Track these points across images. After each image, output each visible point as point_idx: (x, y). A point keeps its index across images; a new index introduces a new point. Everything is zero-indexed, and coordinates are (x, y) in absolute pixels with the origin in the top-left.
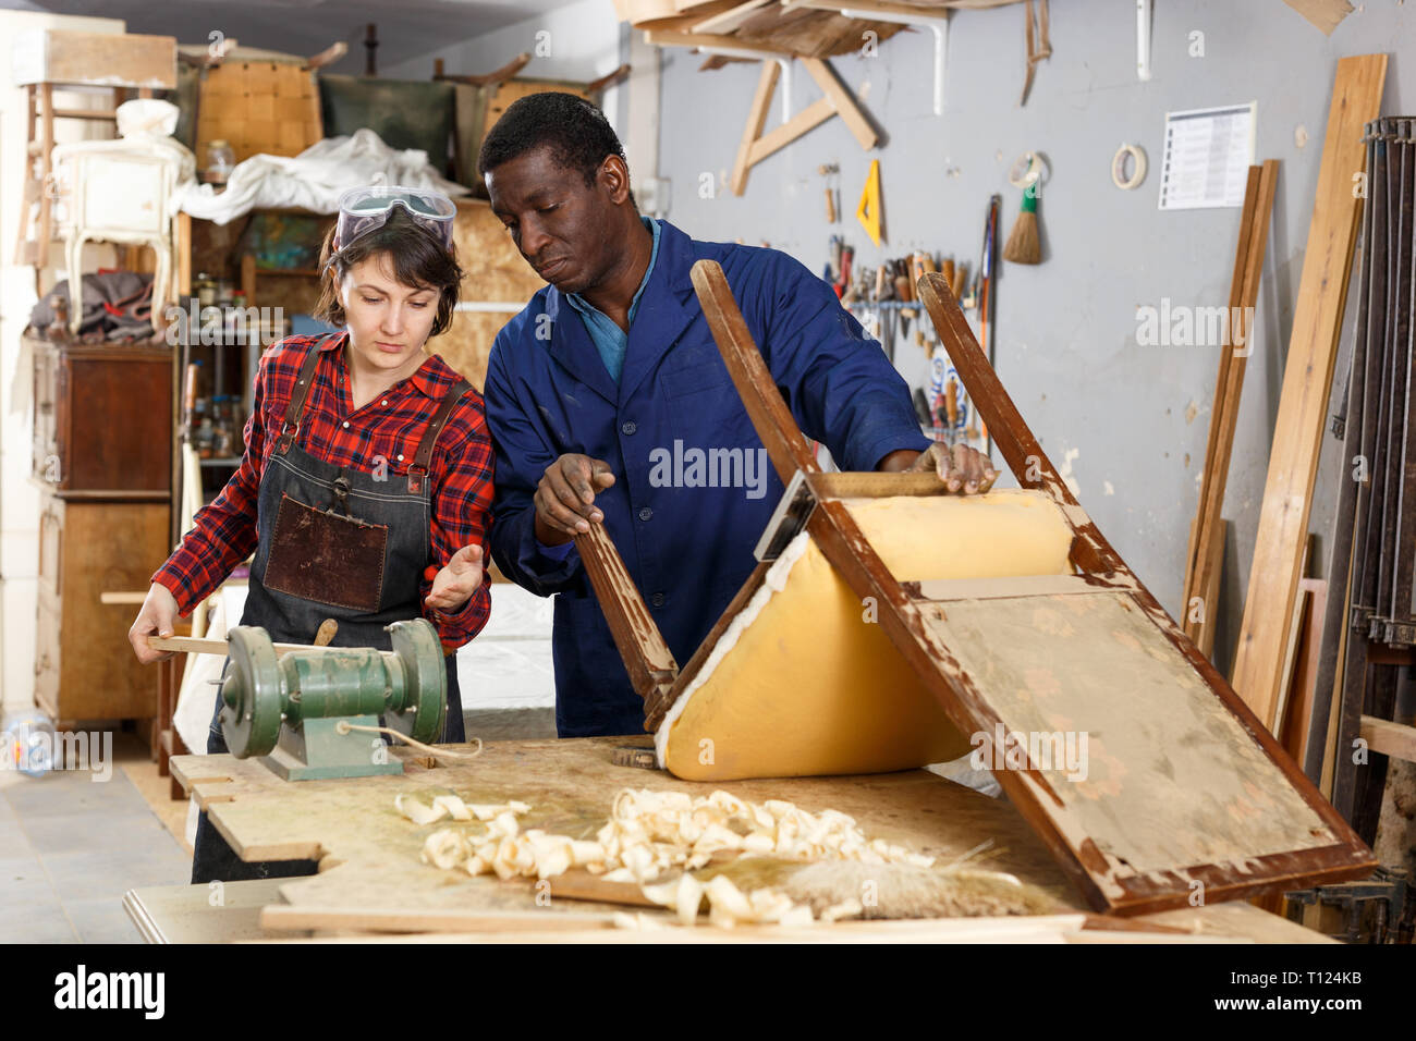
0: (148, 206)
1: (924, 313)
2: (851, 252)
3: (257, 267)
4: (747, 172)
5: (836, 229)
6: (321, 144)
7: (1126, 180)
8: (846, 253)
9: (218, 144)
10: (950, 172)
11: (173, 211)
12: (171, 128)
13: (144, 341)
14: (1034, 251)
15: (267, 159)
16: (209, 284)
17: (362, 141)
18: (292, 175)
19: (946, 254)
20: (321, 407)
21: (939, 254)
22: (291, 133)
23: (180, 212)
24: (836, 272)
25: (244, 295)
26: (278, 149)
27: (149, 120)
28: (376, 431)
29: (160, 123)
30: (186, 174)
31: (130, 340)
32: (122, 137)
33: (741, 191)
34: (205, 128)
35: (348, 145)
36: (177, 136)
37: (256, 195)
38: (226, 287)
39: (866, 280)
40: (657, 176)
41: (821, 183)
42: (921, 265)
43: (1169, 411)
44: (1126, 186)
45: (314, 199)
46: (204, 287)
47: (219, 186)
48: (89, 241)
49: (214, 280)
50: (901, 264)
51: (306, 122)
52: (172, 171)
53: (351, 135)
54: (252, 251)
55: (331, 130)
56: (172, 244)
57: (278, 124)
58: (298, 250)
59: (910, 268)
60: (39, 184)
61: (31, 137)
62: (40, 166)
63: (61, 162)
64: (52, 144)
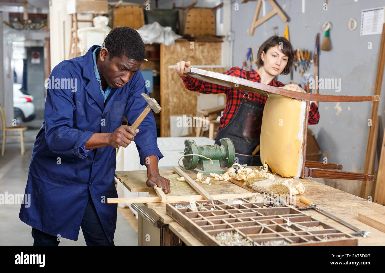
1: (301, 65)
4: (254, 29)
6: (144, 26)
7: (352, 28)
10: (306, 27)
12: (107, 23)
14: (328, 48)
17: (155, 25)
19: (306, 49)
21: (304, 49)
22: (137, 23)
27: (101, 22)
29: (104, 22)
32: (95, 26)
33: (253, 34)
34: (115, 23)
35: (151, 26)
36: (108, 25)
40: (232, 31)
41: (273, 32)
42: (299, 52)
43: (364, 88)
44: (351, 30)
51: (140, 21)
53: (152, 23)
55: (147, 22)
57: (134, 21)
60: (74, 39)
61: (72, 27)
62: (74, 35)
63: (80, 33)
64: (77, 28)
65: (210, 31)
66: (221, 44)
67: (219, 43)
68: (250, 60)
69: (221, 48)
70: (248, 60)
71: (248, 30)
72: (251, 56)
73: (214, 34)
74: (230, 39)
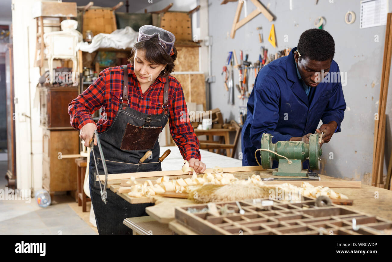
0: (70, 49)
2: (267, 51)
3: (100, 66)
4: (235, 32)
5: (262, 45)
6: (116, 31)
7: (349, 21)
8: (265, 51)
9: (89, 31)
10: (295, 25)
11: (77, 49)
12: (76, 27)
13: (70, 86)
15: (102, 35)
16: (88, 70)
17: (127, 29)
18: (109, 39)
20: (133, 93)
22: (108, 28)
23: (79, 50)
24: (263, 56)
25: (97, 73)
26: (105, 32)
27: (70, 25)
28: (150, 97)
29: (73, 26)
30: (80, 40)
31: (66, 86)
32: (62, 30)
33: (233, 37)
34: (85, 28)
35: (124, 31)
36: (77, 29)
37: (100, 44)
38: (92, 70)
39: (272, 58)
40: (208, 35)
41: (257, 32)
42: (288, 51)
43: (366, 85)
44: (349, 23)
45: (116, 45)
46: (86, 71)
47: (90, 42)
48: (55, 59)
49: (89, 69)
50: (283, 52)
51: (112, 25)
52: (77, 39)
53: (124, 28)
54: (98, 62)
55: (119, 27)
56: (77, 59)
57: (104, 26)
58: (110, 61)
59: (285, 53)
60: (40, 44)
61: (38, 32)
62: (40, 40)
63: (46, 38)
64: (43, 33)
65: (186, 36)
66: (198, 50)
67: (196, 48)
68: (231, 64)
69: (198, 54)
70: (229, 64)
71: (228, 33)
72: (232, 60)
73: (190, 39)
74: (207, 44)
